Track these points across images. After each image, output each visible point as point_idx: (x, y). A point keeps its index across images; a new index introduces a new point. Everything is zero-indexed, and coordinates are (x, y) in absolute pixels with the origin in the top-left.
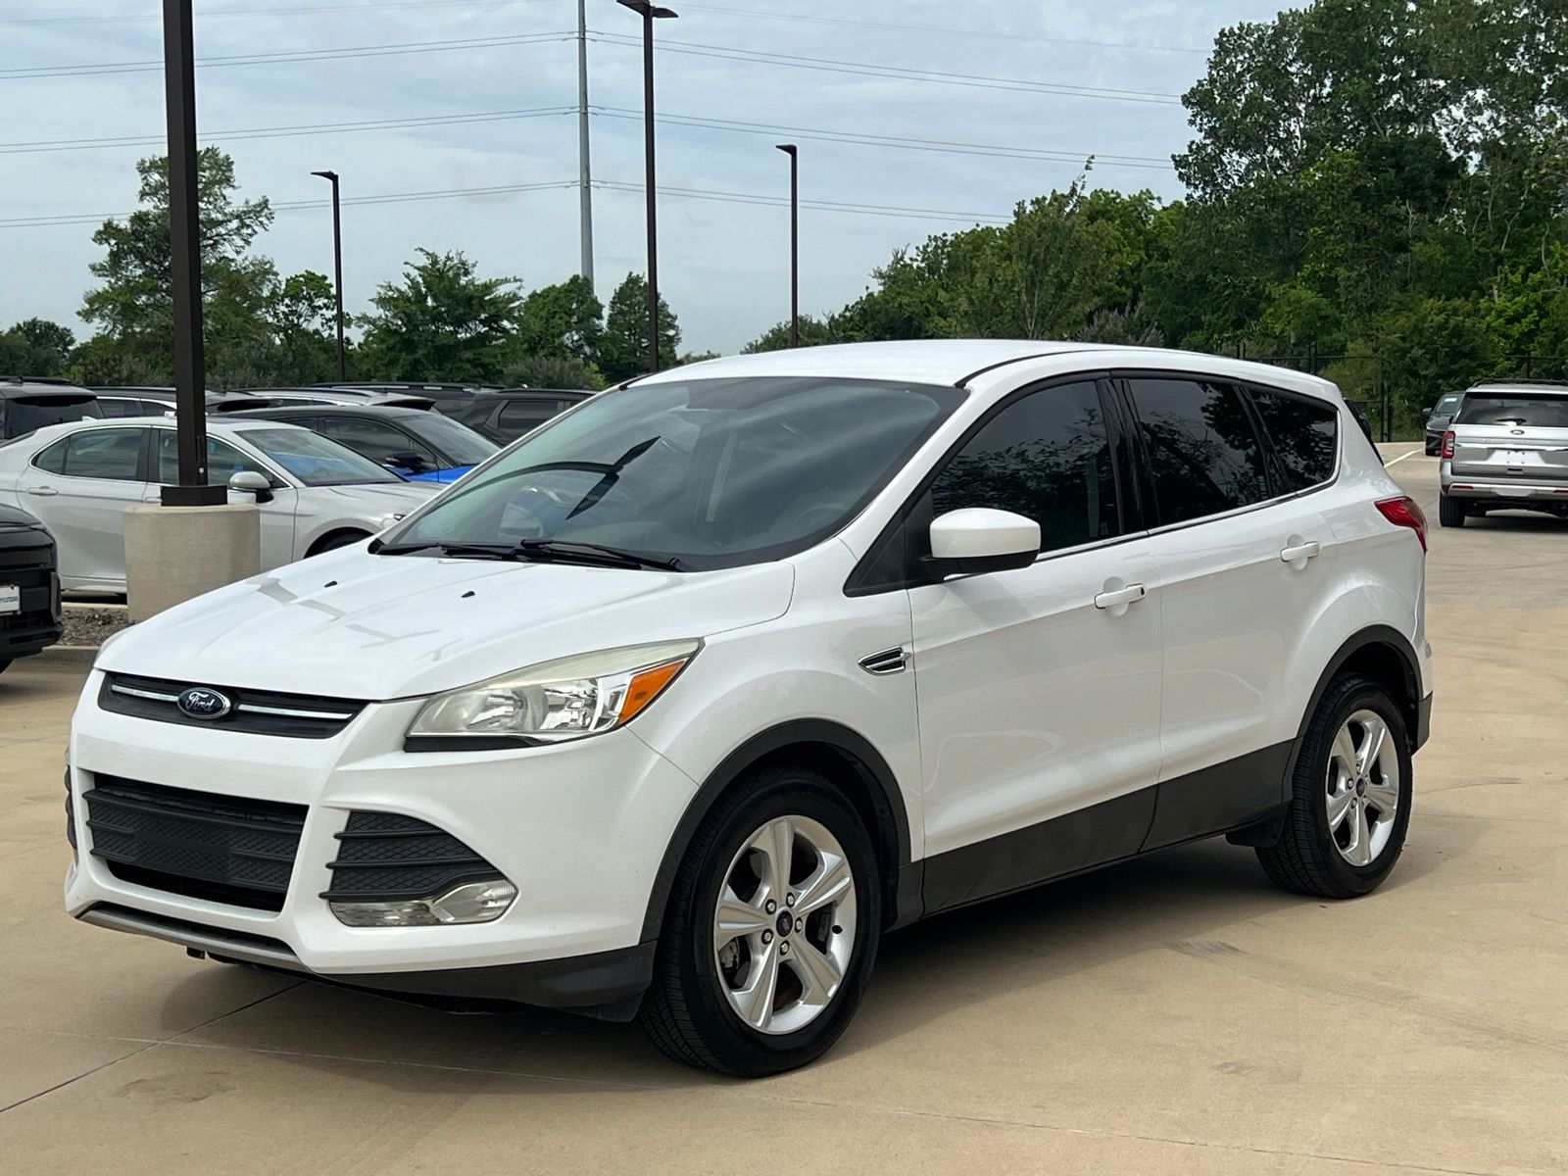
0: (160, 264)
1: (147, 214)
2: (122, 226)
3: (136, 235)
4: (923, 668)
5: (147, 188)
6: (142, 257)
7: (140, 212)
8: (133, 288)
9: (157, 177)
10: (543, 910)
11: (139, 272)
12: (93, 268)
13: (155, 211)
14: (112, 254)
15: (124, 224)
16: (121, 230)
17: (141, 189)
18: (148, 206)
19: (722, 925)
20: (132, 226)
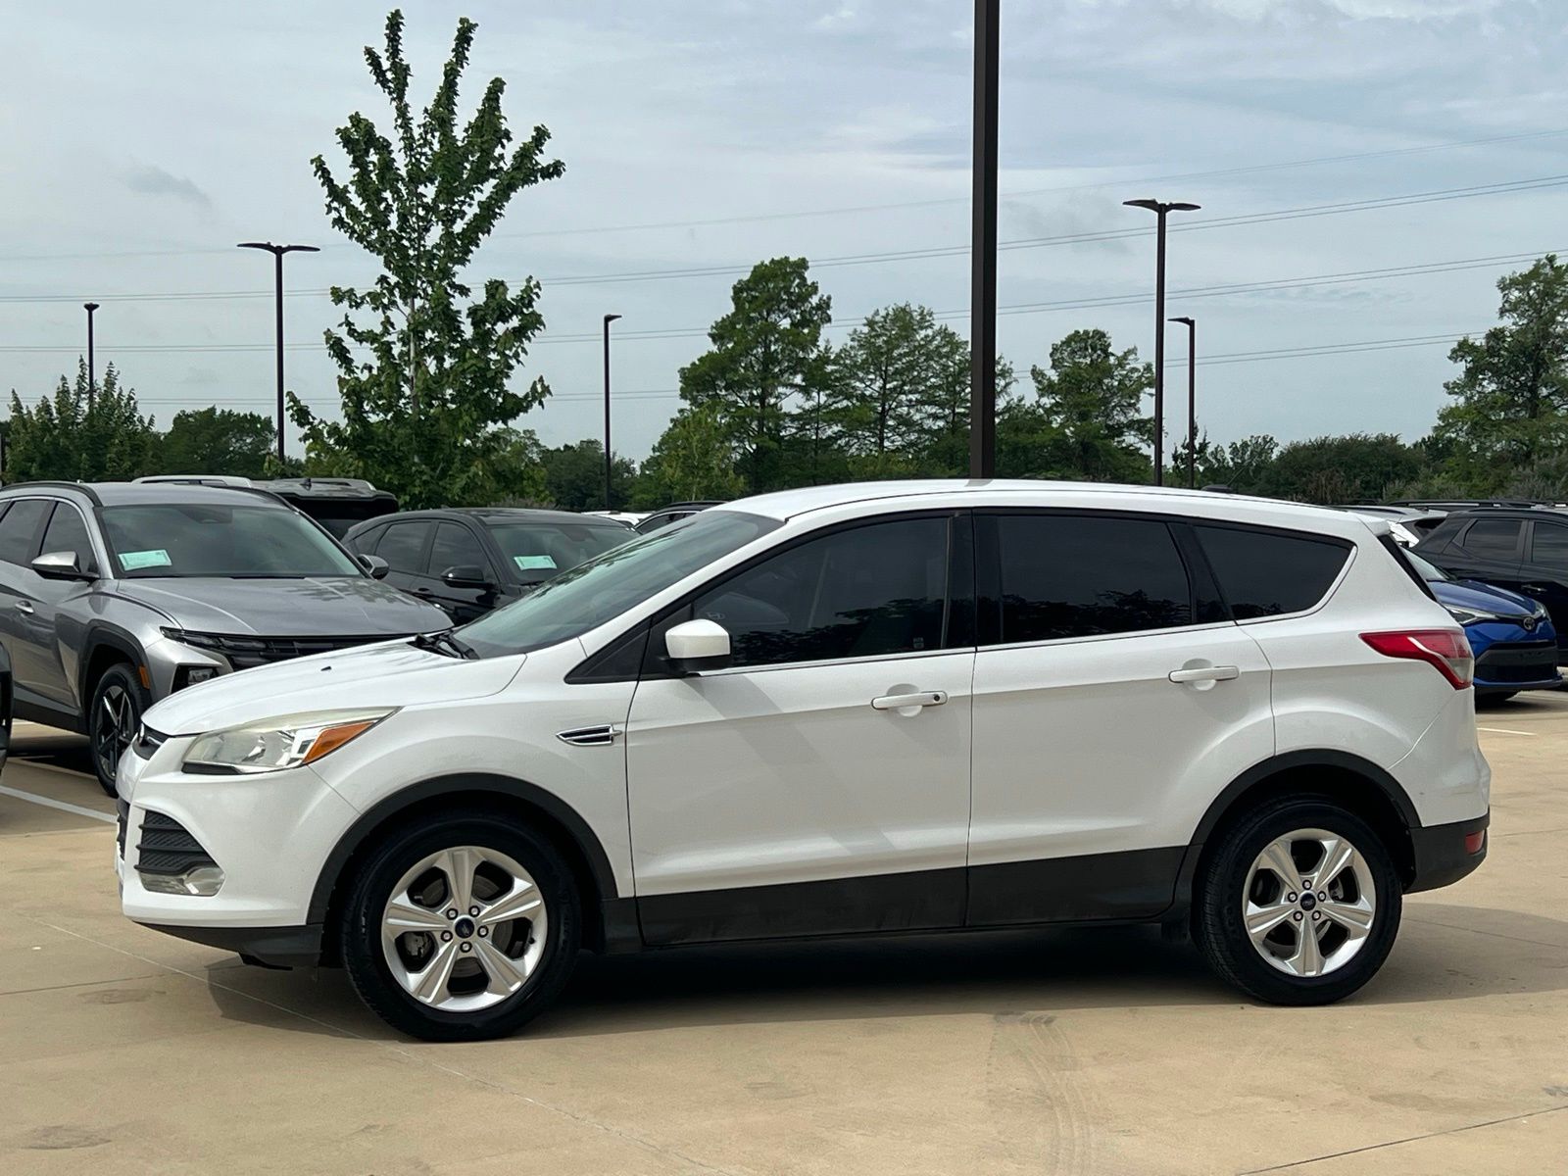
0: (1516, 379)
1: (1502, 331)
2: (1478, 343)
3: (1491, 351)
4: (634, 744)
5: (1507, 305)
6: (1497, 373)
7: (1495, 329)
8: (1489, 403)
9: (1517, 293)
10: (239, 892)
11: (1494, 386)
12: (1446, 386)
13: (1514, 327)
14: (1468, 371)
15: (1480, 341)
16: (1477, 347)
17: (1501, 306)
18: (1508, 323)
19: (391, 921)
20: (1488, 343)
